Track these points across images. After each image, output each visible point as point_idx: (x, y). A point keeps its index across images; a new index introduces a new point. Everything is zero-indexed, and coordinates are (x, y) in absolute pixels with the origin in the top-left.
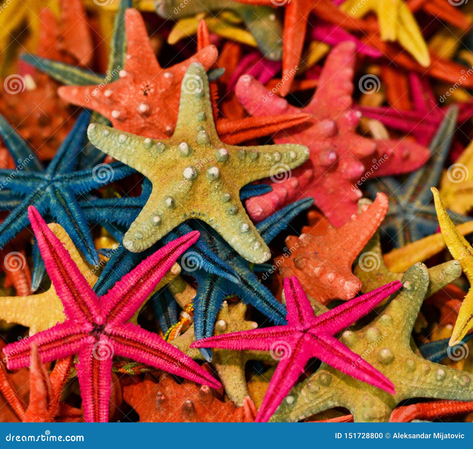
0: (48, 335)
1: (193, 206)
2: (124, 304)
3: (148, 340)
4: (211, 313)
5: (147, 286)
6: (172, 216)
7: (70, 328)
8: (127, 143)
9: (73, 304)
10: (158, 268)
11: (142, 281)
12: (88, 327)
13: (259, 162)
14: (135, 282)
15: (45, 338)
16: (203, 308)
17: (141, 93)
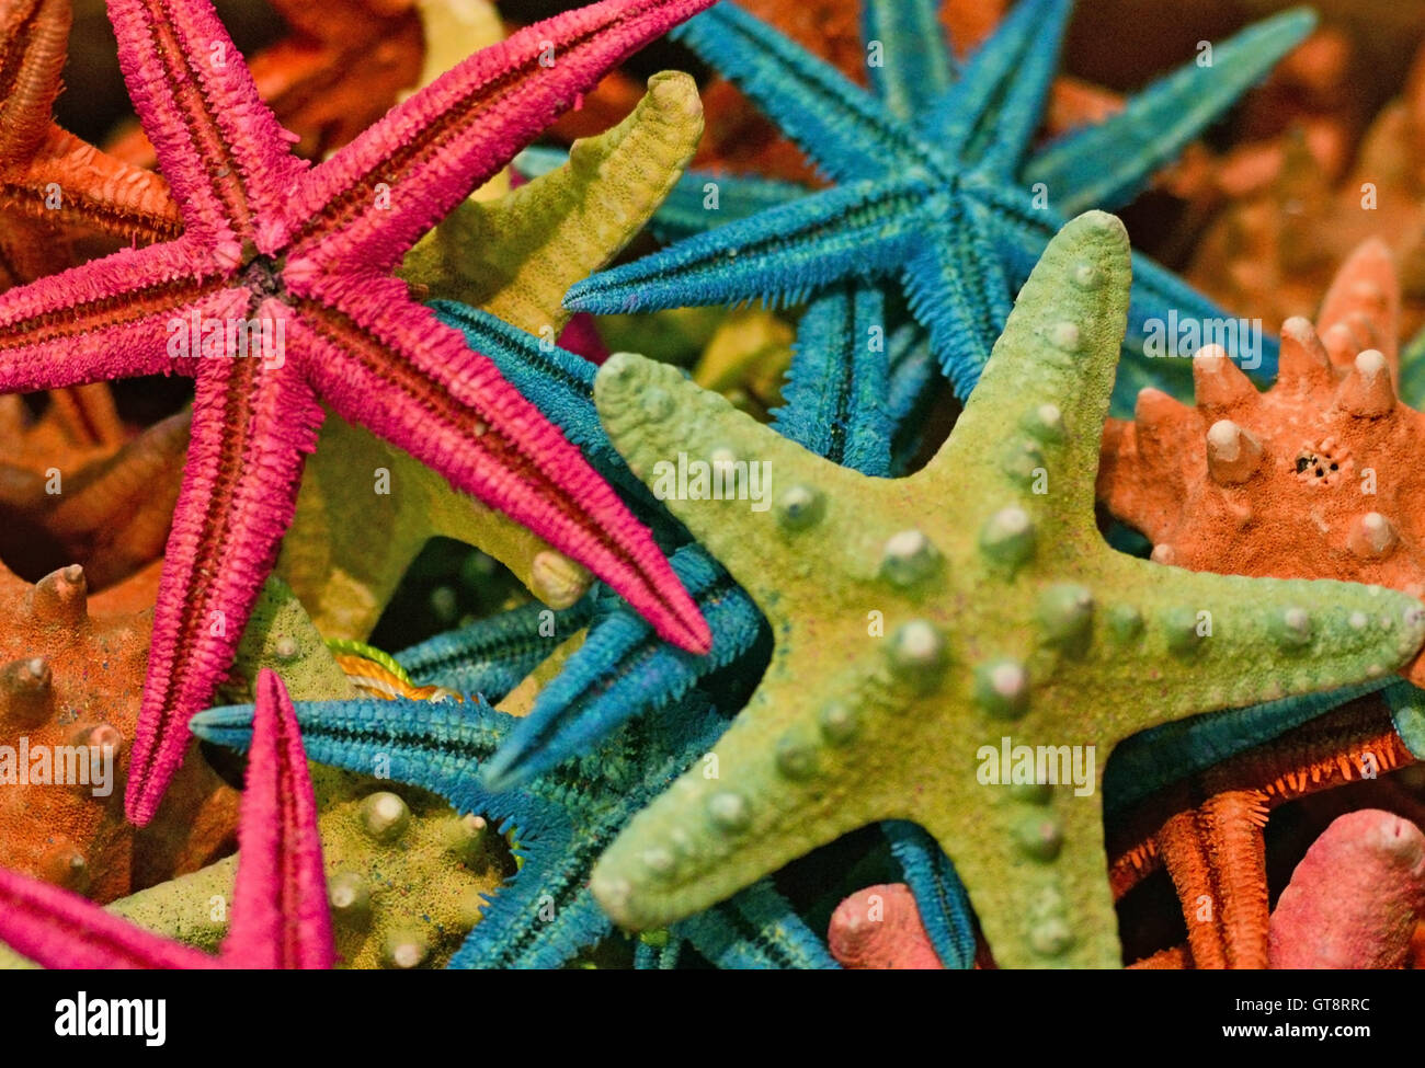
0: (233, 95)
1: (812, 622)
2: (380, 371)
3: (257, 483)
4: (425, 762)
5: (457, 448)
6: (758, 539)
7: (264, 170)
8: (1047, 353)
9: (355, 167)
10: (536, 490)
11: (478, 430)
12: (271, 235)
13: (1017, 865)
14: (467, 397)
15: (223, 89)
16: (441, 731)
17: (1306, 448)
